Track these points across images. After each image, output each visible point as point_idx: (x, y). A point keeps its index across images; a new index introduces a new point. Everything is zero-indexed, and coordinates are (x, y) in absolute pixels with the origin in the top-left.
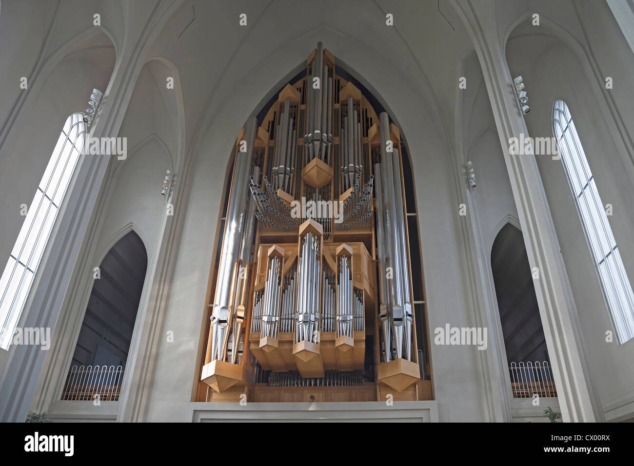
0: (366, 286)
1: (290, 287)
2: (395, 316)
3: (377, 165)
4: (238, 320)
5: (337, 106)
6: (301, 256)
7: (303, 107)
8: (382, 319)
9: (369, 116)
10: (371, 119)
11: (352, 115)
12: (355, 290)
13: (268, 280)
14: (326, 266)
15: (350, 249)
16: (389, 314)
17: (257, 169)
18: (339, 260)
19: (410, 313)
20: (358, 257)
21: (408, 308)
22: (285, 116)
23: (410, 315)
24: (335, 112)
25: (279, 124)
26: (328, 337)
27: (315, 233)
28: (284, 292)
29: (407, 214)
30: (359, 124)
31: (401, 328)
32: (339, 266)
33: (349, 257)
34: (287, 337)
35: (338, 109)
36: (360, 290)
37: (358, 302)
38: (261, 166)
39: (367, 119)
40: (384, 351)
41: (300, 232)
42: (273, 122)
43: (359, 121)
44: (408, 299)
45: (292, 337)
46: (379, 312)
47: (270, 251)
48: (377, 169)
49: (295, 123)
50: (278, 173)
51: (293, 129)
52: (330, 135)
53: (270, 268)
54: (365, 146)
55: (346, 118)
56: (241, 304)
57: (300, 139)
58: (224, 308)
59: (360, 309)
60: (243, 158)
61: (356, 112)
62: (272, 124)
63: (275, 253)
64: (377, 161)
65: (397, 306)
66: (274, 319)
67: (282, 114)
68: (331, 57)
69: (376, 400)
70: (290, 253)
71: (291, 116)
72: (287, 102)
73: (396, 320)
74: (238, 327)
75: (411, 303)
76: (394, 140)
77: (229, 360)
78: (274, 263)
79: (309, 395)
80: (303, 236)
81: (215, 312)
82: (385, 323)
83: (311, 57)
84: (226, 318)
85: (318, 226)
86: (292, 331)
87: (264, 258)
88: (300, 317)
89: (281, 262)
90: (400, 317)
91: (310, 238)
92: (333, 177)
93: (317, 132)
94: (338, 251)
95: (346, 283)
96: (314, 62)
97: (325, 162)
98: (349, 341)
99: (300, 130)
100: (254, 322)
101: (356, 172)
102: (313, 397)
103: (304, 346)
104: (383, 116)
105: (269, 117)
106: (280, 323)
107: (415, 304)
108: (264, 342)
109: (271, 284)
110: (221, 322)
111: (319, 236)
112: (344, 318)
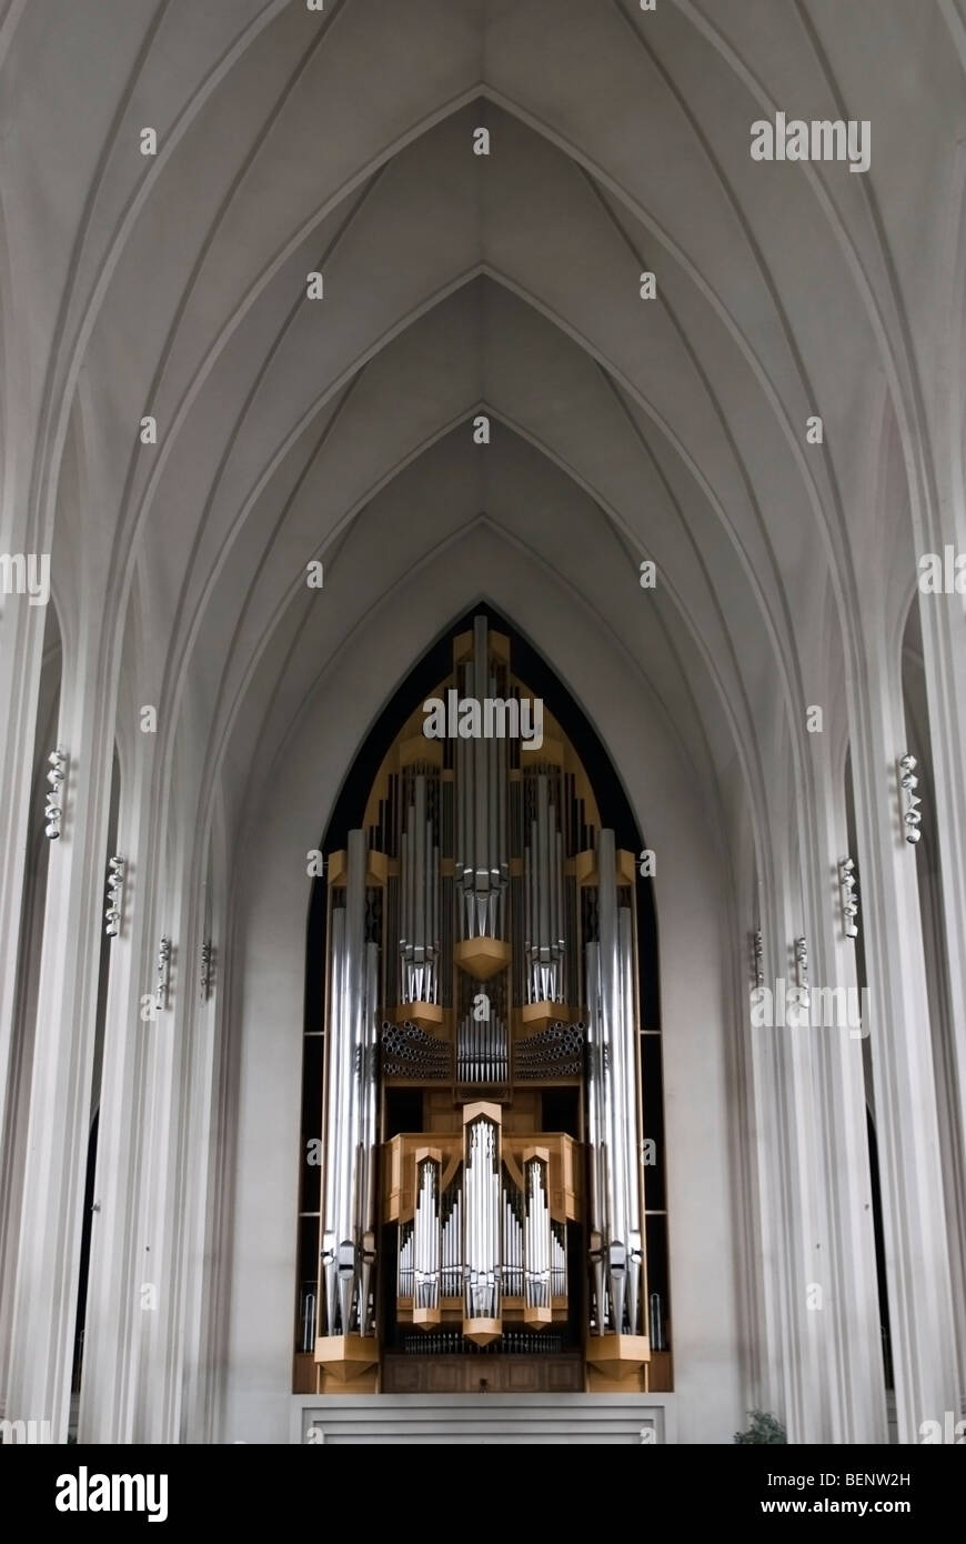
0: (570, 1211)
1: (454, 1217)
2: (613, 1261)
3: (590, 945)
4: (366, 1258)
5: (516, 775)
6: (469, 1166)
7: (447, 775)
8: (594, 1258)
9: (578, 796)
10: (582, 801)
11: (546, 813)
12: (554, 1225)
13: (418, 1207)
14: (507, 1182)
15: (543, 1153)
16: (604, 1251)
17: (373, 947)
18: (528, 1171)
19: (638, 1248)
20: (556, 1158)
21: (636, 1242)
22: (417, 814)
23: (637, 1253)
24: (512, 788)
25: (405, 830)
26: (512, 1304)
27: (489, 1121)
29: (640, 1032)
30: (559, 835)
31: (623, 1281)
32: (528, 1180)
33: (543, 1163)
34: (452, 1304)
35: (518, 783)
36: (560, 1224)
37: (557, 1246)
38: (379, 941)
39: (575, 802)
40: (596, 1306)
41: (465, 1121)
42: (389, 803)
43: (558, 828)
44: (636, 1227)
45: (461, 1305)
46: (589, 1246)
47: (421, 1154)
48: (590, 954)
49: (436, 825)
50: (413, 961)
51: (433, 845)
52: (504, 865)
53: (421, 1186)
54: (569, 881)
55: (534, 824)
56: (367, 1226)
57: (446, 862)
58: (347, 1243)
59: (560, 1258)
60: (347, 923)
61: (553, 808)
62: (387, 807)
63: (428, 1159)
64: (592, 933)
65: (617, 1243)
66: (433, 1277)
67: (411, 809)
68: (502, 645)
69: (583, 1390)
70: (449, 1150)
71: (427, 818)
72: (420, 782)
73: (615, 1266)
74: (366, 1269)
75: (640, 1231)
76: (624, 883)
77: (355, 1327)
78: (428, 1178)
79: (475, 1374)
80: (469, 1125)
81: (328, 1243)
82: (599, 1267)
83: (461, 645)
84: (351, 1262)
85: (494, 1111)
86: (460, 1294)
87: (407, 1159)
88: (474, 1276)
89: (437, 1171)
90: (621, 1261)
91: (483, 1132)
92: (511, 960)
93: (482, 873)
94: (526, 1158)
95: (539, 1215)
96: (468, 666)
97: (498, 937)
98: (544, 1315)
99: (444, 839)
100: (402, 1279)
101: (552, 959)
102: (483, 1382)
103: (483, 1327)
104: (606, 838)
105: (379, 791)
106: (440, 1281)
107: (647, 1216)
108: (421, 1316)
109: (425, 1216)
110: (343, 1267)
111: (496, 1125)
112: (537, 1278)
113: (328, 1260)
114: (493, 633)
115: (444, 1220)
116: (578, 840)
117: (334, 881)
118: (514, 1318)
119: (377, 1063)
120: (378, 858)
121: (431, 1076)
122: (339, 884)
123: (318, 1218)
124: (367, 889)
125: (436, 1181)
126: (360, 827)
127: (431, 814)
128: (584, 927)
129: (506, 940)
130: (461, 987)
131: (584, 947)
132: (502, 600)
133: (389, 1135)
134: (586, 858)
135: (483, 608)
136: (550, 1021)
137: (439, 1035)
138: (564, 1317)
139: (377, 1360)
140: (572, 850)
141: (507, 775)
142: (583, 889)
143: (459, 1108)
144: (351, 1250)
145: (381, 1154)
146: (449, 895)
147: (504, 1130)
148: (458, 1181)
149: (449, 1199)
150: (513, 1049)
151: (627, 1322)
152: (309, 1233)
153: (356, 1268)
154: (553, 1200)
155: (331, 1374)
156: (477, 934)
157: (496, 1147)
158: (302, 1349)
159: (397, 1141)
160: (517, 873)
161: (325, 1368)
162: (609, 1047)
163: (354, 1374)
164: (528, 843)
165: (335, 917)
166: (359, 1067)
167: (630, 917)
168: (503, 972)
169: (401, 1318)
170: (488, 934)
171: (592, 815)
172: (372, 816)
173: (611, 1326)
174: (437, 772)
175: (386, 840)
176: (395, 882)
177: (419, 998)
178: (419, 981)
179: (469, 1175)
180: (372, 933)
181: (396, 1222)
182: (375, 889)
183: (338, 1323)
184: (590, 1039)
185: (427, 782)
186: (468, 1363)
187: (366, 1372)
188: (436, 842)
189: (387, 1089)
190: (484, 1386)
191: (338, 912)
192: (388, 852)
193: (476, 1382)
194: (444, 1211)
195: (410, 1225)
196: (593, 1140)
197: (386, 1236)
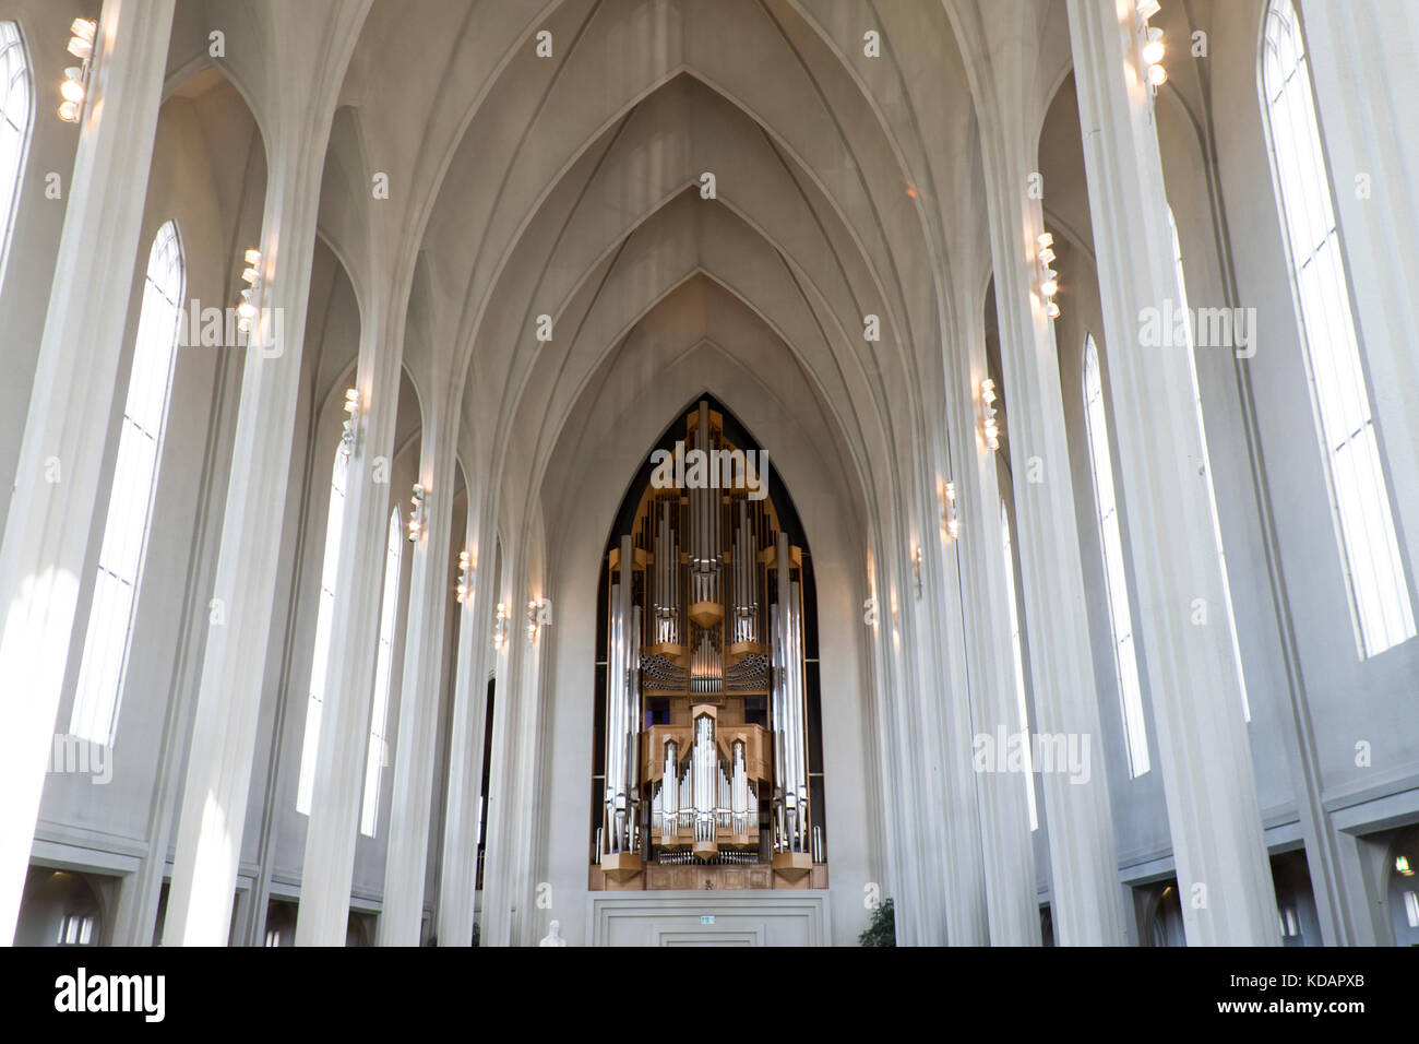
0: (760, 773)
1: (687, 778)
2: (788, 806)
3: (774, 606)
4: (633, 804)
5: (726, 499)
6: (696, 745)
7: (684, 501)
8: (777, 803)
9: (766, 512)
10: (769, 517)
11: (745, 522)
12: (749, 781)
13: (665, 771)
14: (720, 754)
15: (743, 737)
16: (782, 801)
17: (637, 608)
18: (733, 748)
19: (804, 797)
20: (751, 740)
21: (803, 793)
22: (665, 525)
23: (804, 800)
24: (724, 507)
25: (657, 535)
26: (722, 832)
27: (709, 717)
28: (680, 784)
29: (805, 660)
30: (754, 537)
31: (795, 818)
32: (734, 754)
33: (743, 743)
34: (686, 833)
35: (728, 505)
36: (755, 781)
37: (752, 795)
38: (641, 605)
39: (764, 516)
40: (779, 834)
41: (694, 716)
42: (647, 518)
43: (753, 533)
44: (802, 783)
45: (691, 833)
46: (773, 796)
47: (667, 737)
48: (774, 612)
49: (676, 533)
50: (662, 617)
51: (675, 545)
52: (719, 556)
53: (666, 758)
54: (760, 566)
55: (738, 530)
56: (633, 785)
57: (684, 554)
58: (621, 795)
59: (754, 803)
60: (621, 594)
61: (749, 520)
62: (647, 521)
63: (670, 741)
64: (774, 598)
65: (791, 794)
66: (674, 816)
67: (661, 522)
68: (717, 419)
69: (773, 887)
70: (684, 735)
71: (671, 528)
72: (667, 505)
73: (789, 809)
74: (633, 809)
75: (806, 786)
76: (795, 567)
77: (628, 848)
78: (671, 753)
79: (701, 878)
80: (696, 719)
81: (609, 795)
82: (780, 808)
83: (692, 419)
84: (624, 807)
85: (712, 710)
86: (691, 826)
87: (658, 741)
88: (699, 815)
89: (676, 748)
90: (794, 805)
91: (705, 724)
92: (723, 614)
93: (705, 561)
94: (732, 740)
95: (740, 776)
96: (697, 432)
97: (715, 601)
98: (744, 840)
99: (682, 540)
100: (655, 818)
101: (749, 615)
102: (708, 882)
103: (704, 847)
104: (783, 538)
105: (642, 511)
106: (678, 818)
107: (811, 777)
108: (666, 841)
109: (669, 777)
110: (618, 810)
111: (713, 719)
112: (739, 816)
113: (609, 805)
114: (712, 411)
115: (681, 780)
116: (765, 540)
117: (614, 567)
118: (725, 841)
119: (640, 681)
120: (640, 553)
121: (674, 689)
122: (617, 569)
123: (603, 780)
124: (633, 573)
125: (676, 755)
126: (630, 533)
127: (674, 525)
128: (768, 595)
129: (721, 603)
130: (693, 633)
131: (770, 608)
132: (717, 392)
133: (647, 727)
134: (770, 551)
135: (707, 397)
136: (748, 653)
137: (679, 663)
138: (756, 841)
139: (640, 869)
140: (762, 546)
141: (721, 500)
142: (769, 571)
143: (691, 708)
144: (623, 799)
145: (642, 737)
146: (684, 574)
147: (718, 723)
148: (690, 754)
149: (683, 768)
150: (724, 672)
151: (797, 845)
152: (599, 788)
153: (627, 811)
154: (750, 767)
155: (612, 878)
156: (702, 599)
157: (713, 733)
158: (594, 862)
159: (652, 729)
160: (727, 561)
161: (608, 874)
162: (784, 670)
163: (625, 877)
164: (734, 542)
165: (614, 589)
166: (629, 684)
167: (798, 588)
168: (719, 624)
169: (654, 842)
170: (709, 599)
171: (775, 525)
172: (637, 527)
173: (789, 847)
174: (677, 498)
175: (646, 542)
176: (651, 568)
177: (666, 640)
178: (665, 631)
179: (696, 751)
180: (637, 599)
181: (651, 781)
182: (638, 572)
183: (616, 846)
184: (774, 665)
185: (671, 505)
186: (699, 871)
187: (633, 877)
188: (676, 542)
189: (647, 697)
190: (709, 885)
191: (615, 586)
192: (647, 549)
193: (704, 883)
194: (681, 773)
195: (660, 783)
196: (776, 728)
197: (646, 789)
